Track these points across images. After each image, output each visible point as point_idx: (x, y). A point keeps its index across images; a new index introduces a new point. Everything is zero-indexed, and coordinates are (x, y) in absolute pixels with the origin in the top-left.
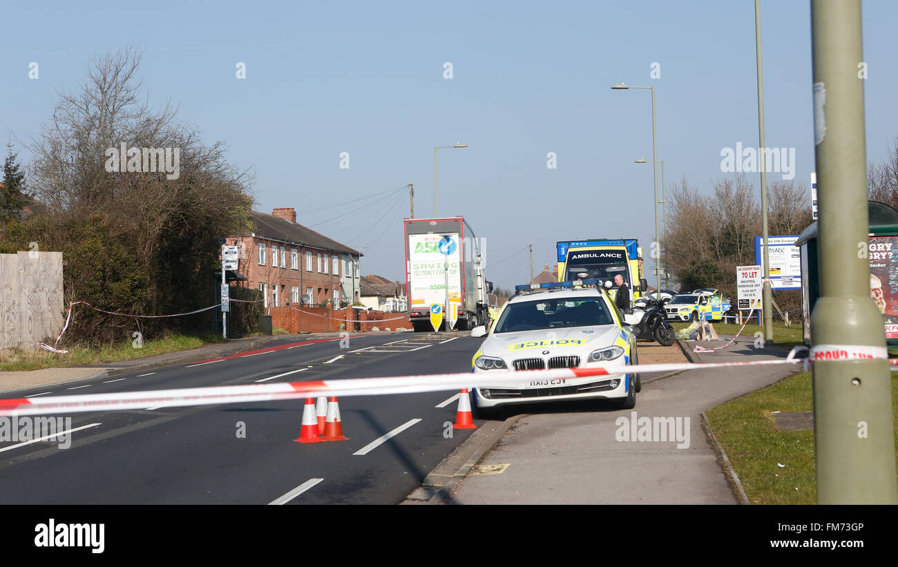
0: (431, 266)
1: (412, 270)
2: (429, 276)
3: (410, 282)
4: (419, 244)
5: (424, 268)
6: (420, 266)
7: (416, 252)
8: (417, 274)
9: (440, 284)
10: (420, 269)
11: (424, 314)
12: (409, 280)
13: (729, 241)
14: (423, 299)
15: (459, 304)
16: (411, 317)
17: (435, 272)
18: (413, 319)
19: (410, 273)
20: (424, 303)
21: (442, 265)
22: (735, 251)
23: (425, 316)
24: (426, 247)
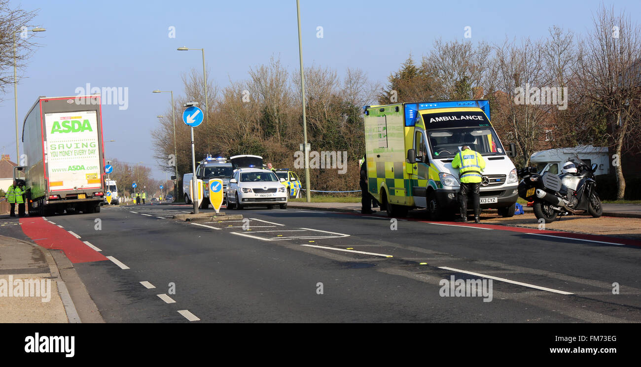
0: (69, 146)
1: (48, 149)
2: (66, 156)
3: (47, 163)
4: (56, 123)
5: (61, 148)
6: (57, 147)
7: (53, 132)
8: (55, 154)
9: (78, 164)
10: (57, 150)
11: (63, 196)
12: (46, 162)
13: (269, 123)
14: (61, 180)
15: (99, 185)
16: (50, 200)
17: (73, 153)
18: (52, 202)
19: (47, 154)
20: (62, 185)
21: (80, 145)
22: (275, 132)
23: (64, 199)
24: (63, 126)
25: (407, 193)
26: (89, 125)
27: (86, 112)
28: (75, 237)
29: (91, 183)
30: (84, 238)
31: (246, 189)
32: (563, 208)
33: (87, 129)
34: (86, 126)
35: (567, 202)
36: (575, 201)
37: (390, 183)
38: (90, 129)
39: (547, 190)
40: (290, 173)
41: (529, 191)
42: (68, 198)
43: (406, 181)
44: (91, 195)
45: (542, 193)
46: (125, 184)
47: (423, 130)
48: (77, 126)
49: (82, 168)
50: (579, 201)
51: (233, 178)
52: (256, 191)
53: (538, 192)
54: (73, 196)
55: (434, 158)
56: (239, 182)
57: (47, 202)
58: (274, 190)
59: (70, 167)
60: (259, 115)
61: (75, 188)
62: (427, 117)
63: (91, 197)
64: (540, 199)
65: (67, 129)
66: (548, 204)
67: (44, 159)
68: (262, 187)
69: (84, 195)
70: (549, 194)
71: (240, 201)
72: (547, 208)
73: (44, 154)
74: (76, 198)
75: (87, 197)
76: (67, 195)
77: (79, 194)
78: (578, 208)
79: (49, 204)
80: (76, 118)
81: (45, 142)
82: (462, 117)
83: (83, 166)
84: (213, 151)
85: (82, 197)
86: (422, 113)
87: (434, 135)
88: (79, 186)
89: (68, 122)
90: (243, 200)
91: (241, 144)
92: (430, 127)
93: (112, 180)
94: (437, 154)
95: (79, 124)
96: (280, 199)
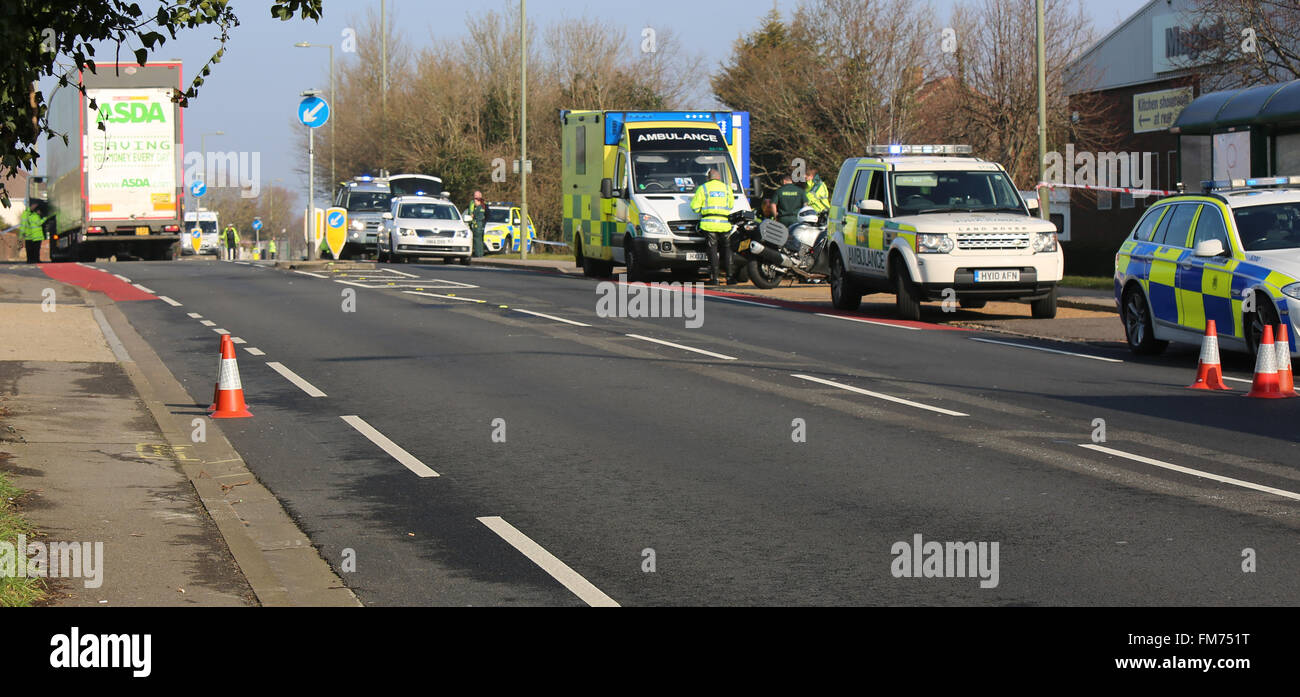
0: (125, 145)
1: (90, 150)
2: (119, 162)
3: (87, 173)
5: (112, 149)
9: (139, 177)
11: (111, 229)
12: (85, 170)
13: (496, 117)
14: (109, 203)
15: (172, 213)
16: (88, 234)
17: (132, 157)
18: (92, 238)
19: (87, 157)
20: (111, 210)
21: (143, 146)
22: (506, 135)
23: (112, 234)
24: (117, 111)
25: (603, 243)
26: (160, 111)
27: (156, 90)
28: (122, 281)
29: (159, 209)
30: (134, 282)
31: (405, 230)
32: (790, 270)
33: (156, 118)
34: (156, 113)
35: (797, 262)
36: (811, 261)
37: (586, 225)
38: (163, 120)
39: (765, 243)
40: (514, 211)
41: (743, 243)
42: (119, 233)
43: (603, 224)
44: (157, 230)
45: (758, 247)
46: (242, 220)
47: (627, 152)
48: (139, 113)
49: (145, 183)
50: (816, 261)
51: (389, 211)
52: (421, 233)
53: (753, 245)
54: (127, 229)
55: (636, 192)
56: (397, 218)
57: (84, 238)
58: (450, 234)
59: (125, 180)
60: (478, 104)
61: (132, 216)
62: (634, 133)
63: (158, 233)
64: (755, 255)
65: (123, 117)
66: (769, 263)
67: (82, 165)
68: (432, 229)
69: (147, 229)
70: (768, 250)
71: (396, 249)
72: (767, 268)
73: (82, 158)
74: (133, 233)
75: (151, 233)
76: (118, 227)
77: (139, 227)
78: (814, 270)
79: (87, 242)
80: (138, 98)
81: (85, 137)
82: (686, 136)
83: (146, 180)
84: (391, 165)
85: (142, 233)
86: (629, 126)
87: (642, 159)
88: (138, 214)
89: (126, 105)
90: (400, 246)
91: (442, 155)
92: (638, 148)
93: (210, 210)
94: (642, 187)
95: (144, 107)
96: (460, 248)
